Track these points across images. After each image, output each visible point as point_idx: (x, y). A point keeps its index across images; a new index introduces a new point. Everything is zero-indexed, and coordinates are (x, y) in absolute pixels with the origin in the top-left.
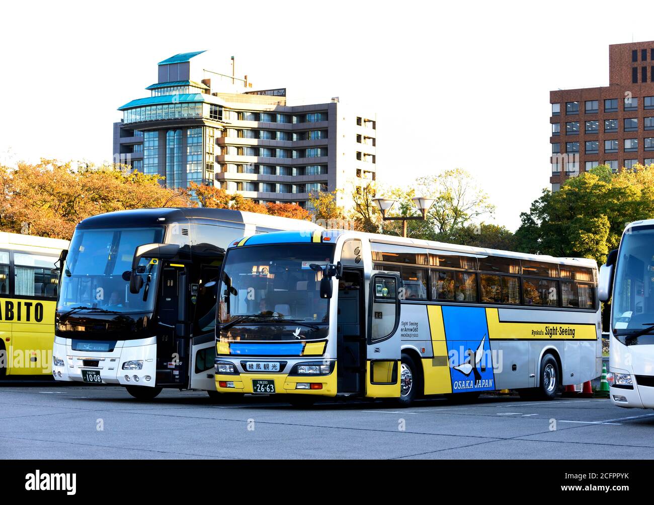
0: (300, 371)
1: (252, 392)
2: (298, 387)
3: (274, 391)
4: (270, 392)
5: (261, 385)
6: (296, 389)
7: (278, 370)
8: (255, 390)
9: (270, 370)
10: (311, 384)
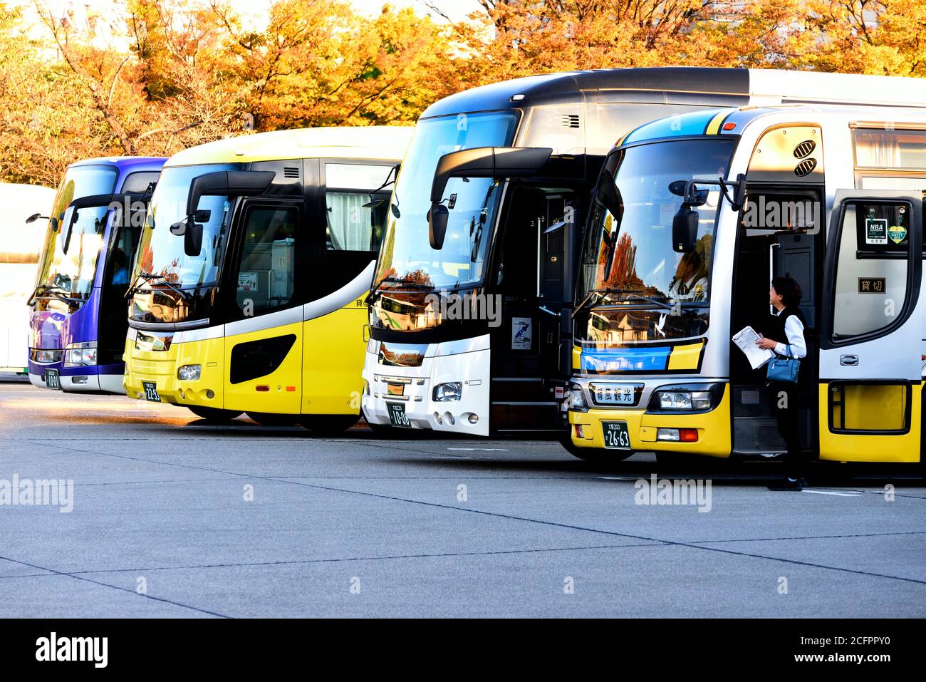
0: (664, 404)
1: (603, 445)
2: (661, 437)
3: (629, 446)
4: (625, 446)
5: (613, 431)
6: (658, 440)
7: (632, 402)
8: (607, 443)
9: (622, 402)
10: (680, 430)
